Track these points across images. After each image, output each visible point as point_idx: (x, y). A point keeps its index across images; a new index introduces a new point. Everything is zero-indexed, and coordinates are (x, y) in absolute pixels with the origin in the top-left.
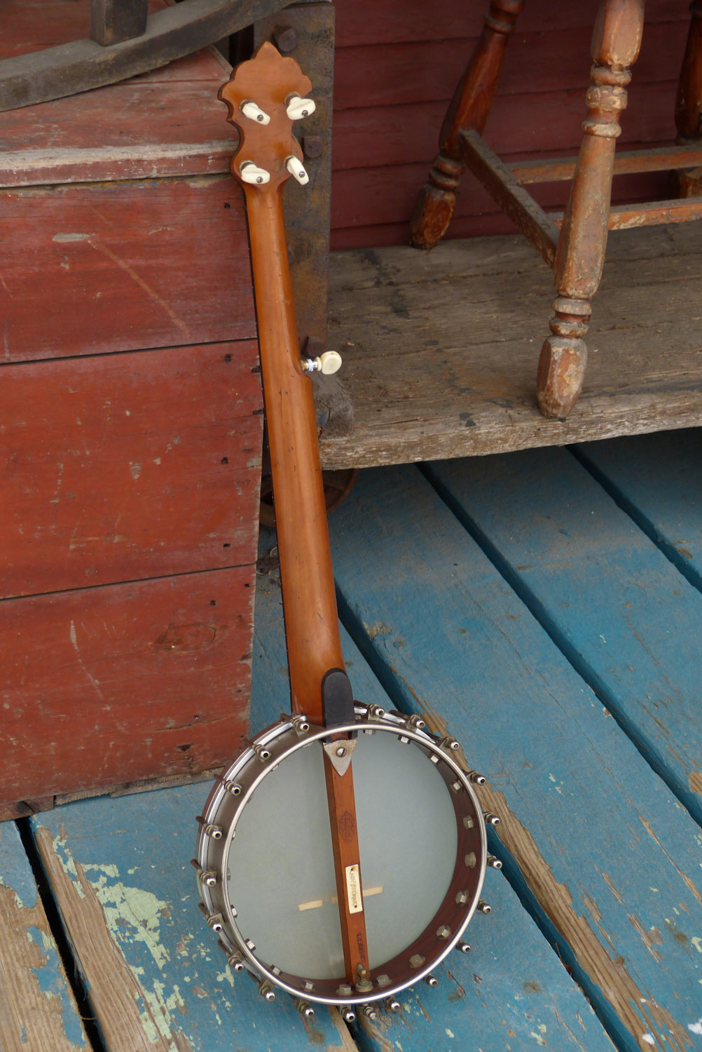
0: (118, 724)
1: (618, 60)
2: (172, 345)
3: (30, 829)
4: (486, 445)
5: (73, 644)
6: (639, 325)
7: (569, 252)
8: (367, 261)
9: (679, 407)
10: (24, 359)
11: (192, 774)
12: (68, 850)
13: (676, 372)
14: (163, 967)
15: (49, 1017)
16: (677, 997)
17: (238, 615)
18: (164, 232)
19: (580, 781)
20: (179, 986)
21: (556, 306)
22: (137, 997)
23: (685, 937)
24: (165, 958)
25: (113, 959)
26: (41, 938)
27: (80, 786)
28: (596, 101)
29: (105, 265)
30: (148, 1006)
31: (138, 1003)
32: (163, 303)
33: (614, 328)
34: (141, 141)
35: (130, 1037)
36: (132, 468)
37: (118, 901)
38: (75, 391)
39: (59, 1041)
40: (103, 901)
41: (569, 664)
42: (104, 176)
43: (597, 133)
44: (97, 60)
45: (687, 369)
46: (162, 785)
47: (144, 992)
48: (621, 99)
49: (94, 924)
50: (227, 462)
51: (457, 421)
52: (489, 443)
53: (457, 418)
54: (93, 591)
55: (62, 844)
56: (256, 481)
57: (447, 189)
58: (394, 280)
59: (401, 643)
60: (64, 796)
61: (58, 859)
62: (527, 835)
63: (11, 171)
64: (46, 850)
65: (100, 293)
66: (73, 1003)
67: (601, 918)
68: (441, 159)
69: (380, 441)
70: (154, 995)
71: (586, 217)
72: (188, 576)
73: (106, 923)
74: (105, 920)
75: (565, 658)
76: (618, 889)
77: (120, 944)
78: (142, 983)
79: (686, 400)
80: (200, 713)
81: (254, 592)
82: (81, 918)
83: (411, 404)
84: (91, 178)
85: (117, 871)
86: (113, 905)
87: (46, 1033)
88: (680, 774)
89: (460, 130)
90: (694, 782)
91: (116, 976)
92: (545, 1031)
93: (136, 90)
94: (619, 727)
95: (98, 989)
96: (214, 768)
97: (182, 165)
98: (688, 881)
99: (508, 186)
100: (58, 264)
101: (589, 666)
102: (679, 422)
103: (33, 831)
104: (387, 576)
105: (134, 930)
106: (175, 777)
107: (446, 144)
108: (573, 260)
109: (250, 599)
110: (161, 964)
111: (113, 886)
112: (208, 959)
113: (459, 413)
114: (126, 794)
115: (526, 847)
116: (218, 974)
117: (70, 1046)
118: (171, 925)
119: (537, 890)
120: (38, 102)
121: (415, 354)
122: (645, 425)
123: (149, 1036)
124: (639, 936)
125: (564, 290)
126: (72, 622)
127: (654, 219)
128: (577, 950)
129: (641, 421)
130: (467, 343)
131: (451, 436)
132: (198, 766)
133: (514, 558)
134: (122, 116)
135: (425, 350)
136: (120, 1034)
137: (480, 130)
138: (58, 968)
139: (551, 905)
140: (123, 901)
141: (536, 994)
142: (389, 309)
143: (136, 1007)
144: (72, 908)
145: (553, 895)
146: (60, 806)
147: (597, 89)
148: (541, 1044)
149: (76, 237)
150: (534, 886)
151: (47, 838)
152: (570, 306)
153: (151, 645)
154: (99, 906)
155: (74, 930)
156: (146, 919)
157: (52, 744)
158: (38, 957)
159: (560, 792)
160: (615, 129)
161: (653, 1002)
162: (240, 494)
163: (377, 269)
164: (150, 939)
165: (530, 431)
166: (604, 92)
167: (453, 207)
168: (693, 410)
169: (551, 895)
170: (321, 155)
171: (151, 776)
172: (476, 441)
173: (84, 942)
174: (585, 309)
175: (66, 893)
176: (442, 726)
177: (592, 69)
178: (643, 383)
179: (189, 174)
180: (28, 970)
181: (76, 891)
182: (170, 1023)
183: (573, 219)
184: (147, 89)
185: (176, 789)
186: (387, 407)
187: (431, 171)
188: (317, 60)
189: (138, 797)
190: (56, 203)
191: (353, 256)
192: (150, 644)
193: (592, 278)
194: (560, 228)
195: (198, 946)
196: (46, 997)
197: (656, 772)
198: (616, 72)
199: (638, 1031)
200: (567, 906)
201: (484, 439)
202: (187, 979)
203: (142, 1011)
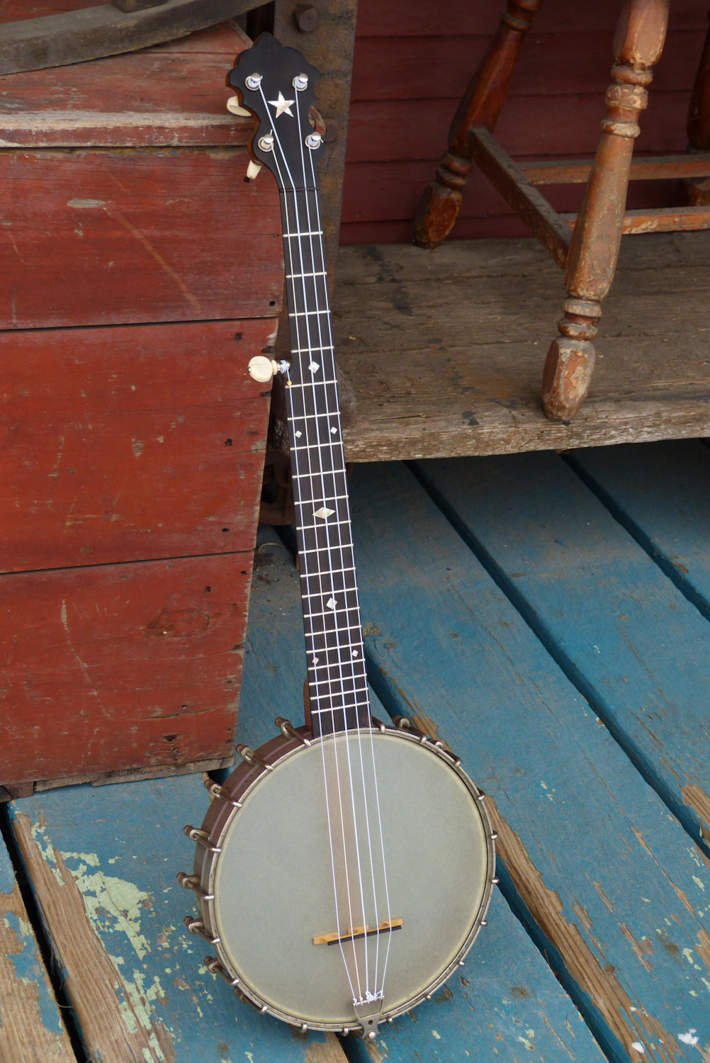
0: (104, 710)
1: (641, 59)
2: (182, 320)
3: (8, 816)
4: (488, 445)
5: (63, 625)
6: (644, 333)
7: (582, 253)
8: (369, 257)
9: (684, 416)
10: (31, 326)
11: (177, 766)
12: (47, 837)
13: (682, 381)
14: (144, 957)
15: (26, 1004)
16: (668, 1007)
17: (232, 603)
18: (181, 203)
19: (571, 789)
20: (160, 977)
21: (566, 306)
22: (117, 986)
23: (676, 947)
24: (146, 949)
25: (92, 947)
26: (18, 925)
27: (61, 773)
28: (616, 99)
29: (119, 233)
30: (127, 997)
31: (118, 992)
32: (176, 276)
33: (619, 335)
34: (162, 109)
35: (108, 1027)
36: (133, 445)
37: (98, 890)
38: (82, 362)
39: (35, 1028)
40: (83, 889)
41: (562, 673)
42: (123, 141)
43: (616, 132)
44: (119, 26)
45: (693, 379)
46: (145, 776)
47: (124, 982)
48: (641, 99)
49: (73, 912)
50: (231, 445)
51: (460, 419)
52: (491, 443)
53: (460, 416)
54: (87, 570)
55: (41, 831)
56: (258, 464)
57: (455, 188)
58: (397, 277)
59: (392, 645)
60: (44, 782)
61: (37, 846)
62: (518, 841)
63: (30, 131)
64: (24, 837)
65: (112, 263)
66: (50, 990)
67: (591, 926)
68: (450, 156)
69: (381, 435)
70: (133, 986)
71: (601, 217)
72: (184, 560)
73: (85, 912)
74: (84, 909)
75: (558, 666)
76: (609, 898)
77: (99, 933)
78: (121, 974)
79: (692, 409)
80: (188, 702)
81: (250, 580)
82: (59, 906)
83: (413, 400)
84: (111, 143)
85: (97, 860)
86: (93, 894)
87: (22, 1019)
88: (673, 787)
89: (471, 128)
90: (687, 794)
91: (95, 965)
92: (533, 1036)
93: (157, 59)
94: (612, 738)
95: (76, 977)
96: (199, 761)
97: (204, 135)
98: (680, 893)
99: (520, 185)
100: (72, 230)
101: (583, 675)
102: (684, 432)
103: (10, 817)
104: (379, 578)
105: (115, 920)
106: (160, 768)
107: (456, 141)
108: (586, 260)
109: (245, 587)
110: (141, 954)
111: (93, 874)
112: (190, 952)
113: (462, 411)
114: (107, 783)
115: (516, 853)
116: (200, 967)
117: (46, 1033)
118: (152, 916)
119: (527, 896)
120: (57, 65)
121: (418, 351)
122: (649, 433)
123: (128, 1026)
124: (629, 945)
125: (575, 290)
126: (64, 602)
127: (666, 225)
128: (566, 957)
129: (645, 429)
130: (472, 343)
131: (453, 434)
132: (183, 758)
133: (508, 565)
134: (143, 83)
135: (428, 347)
136: (98, 1023)
137: (491, 129)
138: (35, 955)
139: (541, 911)
140: (103, 890)
141: (524, 999)
142: (391, 305)
143: (116, 997)
144: (51, 895)
145: (543, 901)
146: (39, 792)
147: (619, 88)
148: (529, 1049)
149: (92, 204)
150: (524, 892)
151: (25, 824)
152: (580, 307)
153: (143, 630)
154: (78, 895)
155: (52, 918)
156: (126, 909)
157: (36, 727)
158: (15, 943)
159: (552, 799)
160: (634, 129)
161: (643, 1011)
162: (242, 477)
163: (380, 265)
164: (131, 929)
165: (533, 433)
166: (625, 90)
167: (459, 206)
168: (698, 420)
169: (541, 900)
170: (336, 139)
171: (135, 766)
172: (478, 441)
173: (62, 929)
174: (595, 311)
175: (44, 879)
176: (432, 729)
177: (614, 67)
178: (649, 391)
179: (211, 144)
180: (4, 956)
181: (55, 878)
182: (150, 1013)
183: (587, 219)
184: (167, 59)
185: (159, 781)
186: (389, 401)
187: (439, 169)
188: (338, 41)
189: (120, 787)
190: (74, 167)
191: (355, 251)
192: (141, 628)
193: (604, 279)
194: (573, 230)
195: (180, 938)
196: (22, 983)
197: (649, 784)
198: (638, 72)
199: (628, 1039)
200: (557, 913)
201: (486, 439)
202: (168, 971)
203: (121, 1002)
